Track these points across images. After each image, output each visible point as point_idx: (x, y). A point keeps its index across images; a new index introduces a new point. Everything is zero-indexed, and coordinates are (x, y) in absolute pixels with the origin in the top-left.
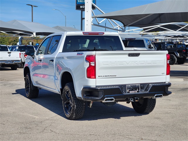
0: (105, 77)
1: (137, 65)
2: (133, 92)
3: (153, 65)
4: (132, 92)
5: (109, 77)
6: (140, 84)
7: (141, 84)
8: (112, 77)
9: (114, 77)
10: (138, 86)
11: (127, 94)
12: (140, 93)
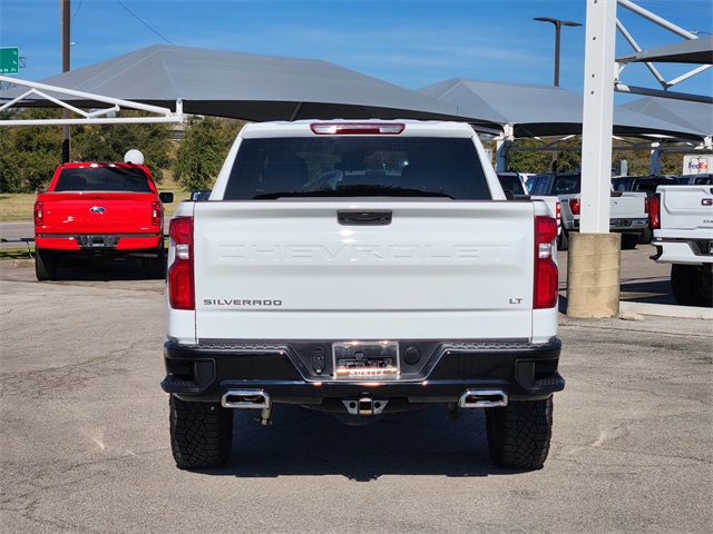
0: (232, 306)
1: (376, 261)
3: (458, 261)
5: (252, 307)
6: (397, 344)
7: (404, 344)
8: (263, 307)
9: (273, 307)
10: (388, 349)
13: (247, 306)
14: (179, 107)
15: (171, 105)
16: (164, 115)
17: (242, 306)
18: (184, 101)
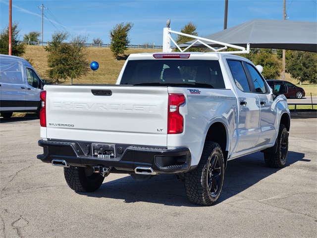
0: (58, 126)
1: (105, 110)
2: (103, 156)
3: (135, 112)
4: (101, 157)
5: (64, 127)
6: (114, 145)
7: (117, 145)
8: (68, 127)
9: (71, 127)
10: (111, 147)
11: (93, 158)
12: (115, 160)
13: (63, 126)
14: (248, 46)
15: (245, 46)
16: (242, 50)
17: (61, 126)
18: (250, 44)
